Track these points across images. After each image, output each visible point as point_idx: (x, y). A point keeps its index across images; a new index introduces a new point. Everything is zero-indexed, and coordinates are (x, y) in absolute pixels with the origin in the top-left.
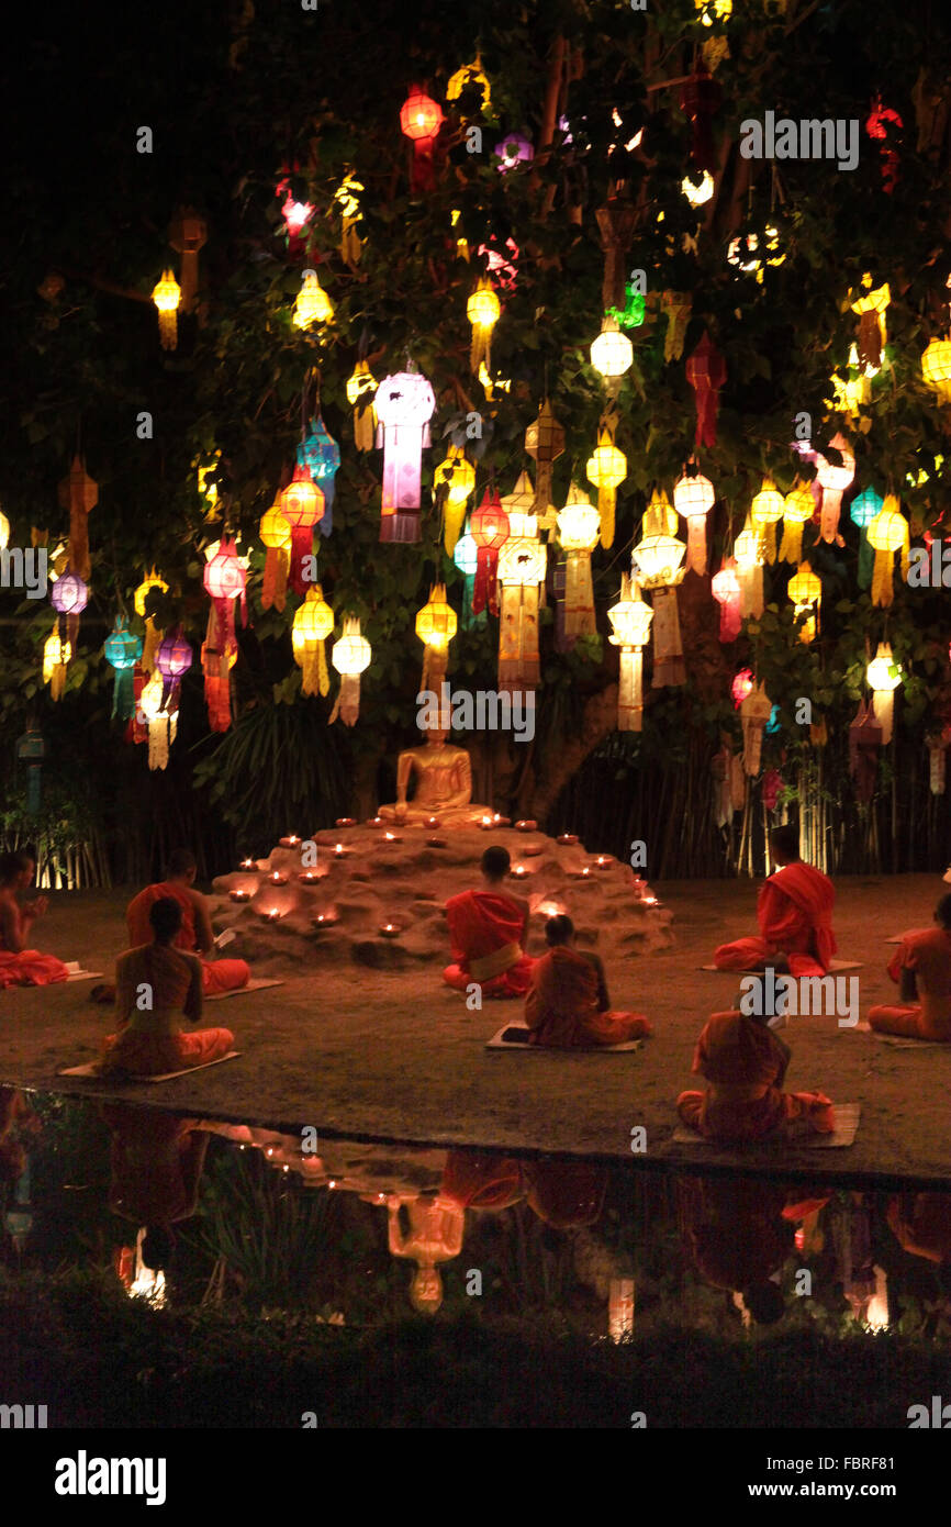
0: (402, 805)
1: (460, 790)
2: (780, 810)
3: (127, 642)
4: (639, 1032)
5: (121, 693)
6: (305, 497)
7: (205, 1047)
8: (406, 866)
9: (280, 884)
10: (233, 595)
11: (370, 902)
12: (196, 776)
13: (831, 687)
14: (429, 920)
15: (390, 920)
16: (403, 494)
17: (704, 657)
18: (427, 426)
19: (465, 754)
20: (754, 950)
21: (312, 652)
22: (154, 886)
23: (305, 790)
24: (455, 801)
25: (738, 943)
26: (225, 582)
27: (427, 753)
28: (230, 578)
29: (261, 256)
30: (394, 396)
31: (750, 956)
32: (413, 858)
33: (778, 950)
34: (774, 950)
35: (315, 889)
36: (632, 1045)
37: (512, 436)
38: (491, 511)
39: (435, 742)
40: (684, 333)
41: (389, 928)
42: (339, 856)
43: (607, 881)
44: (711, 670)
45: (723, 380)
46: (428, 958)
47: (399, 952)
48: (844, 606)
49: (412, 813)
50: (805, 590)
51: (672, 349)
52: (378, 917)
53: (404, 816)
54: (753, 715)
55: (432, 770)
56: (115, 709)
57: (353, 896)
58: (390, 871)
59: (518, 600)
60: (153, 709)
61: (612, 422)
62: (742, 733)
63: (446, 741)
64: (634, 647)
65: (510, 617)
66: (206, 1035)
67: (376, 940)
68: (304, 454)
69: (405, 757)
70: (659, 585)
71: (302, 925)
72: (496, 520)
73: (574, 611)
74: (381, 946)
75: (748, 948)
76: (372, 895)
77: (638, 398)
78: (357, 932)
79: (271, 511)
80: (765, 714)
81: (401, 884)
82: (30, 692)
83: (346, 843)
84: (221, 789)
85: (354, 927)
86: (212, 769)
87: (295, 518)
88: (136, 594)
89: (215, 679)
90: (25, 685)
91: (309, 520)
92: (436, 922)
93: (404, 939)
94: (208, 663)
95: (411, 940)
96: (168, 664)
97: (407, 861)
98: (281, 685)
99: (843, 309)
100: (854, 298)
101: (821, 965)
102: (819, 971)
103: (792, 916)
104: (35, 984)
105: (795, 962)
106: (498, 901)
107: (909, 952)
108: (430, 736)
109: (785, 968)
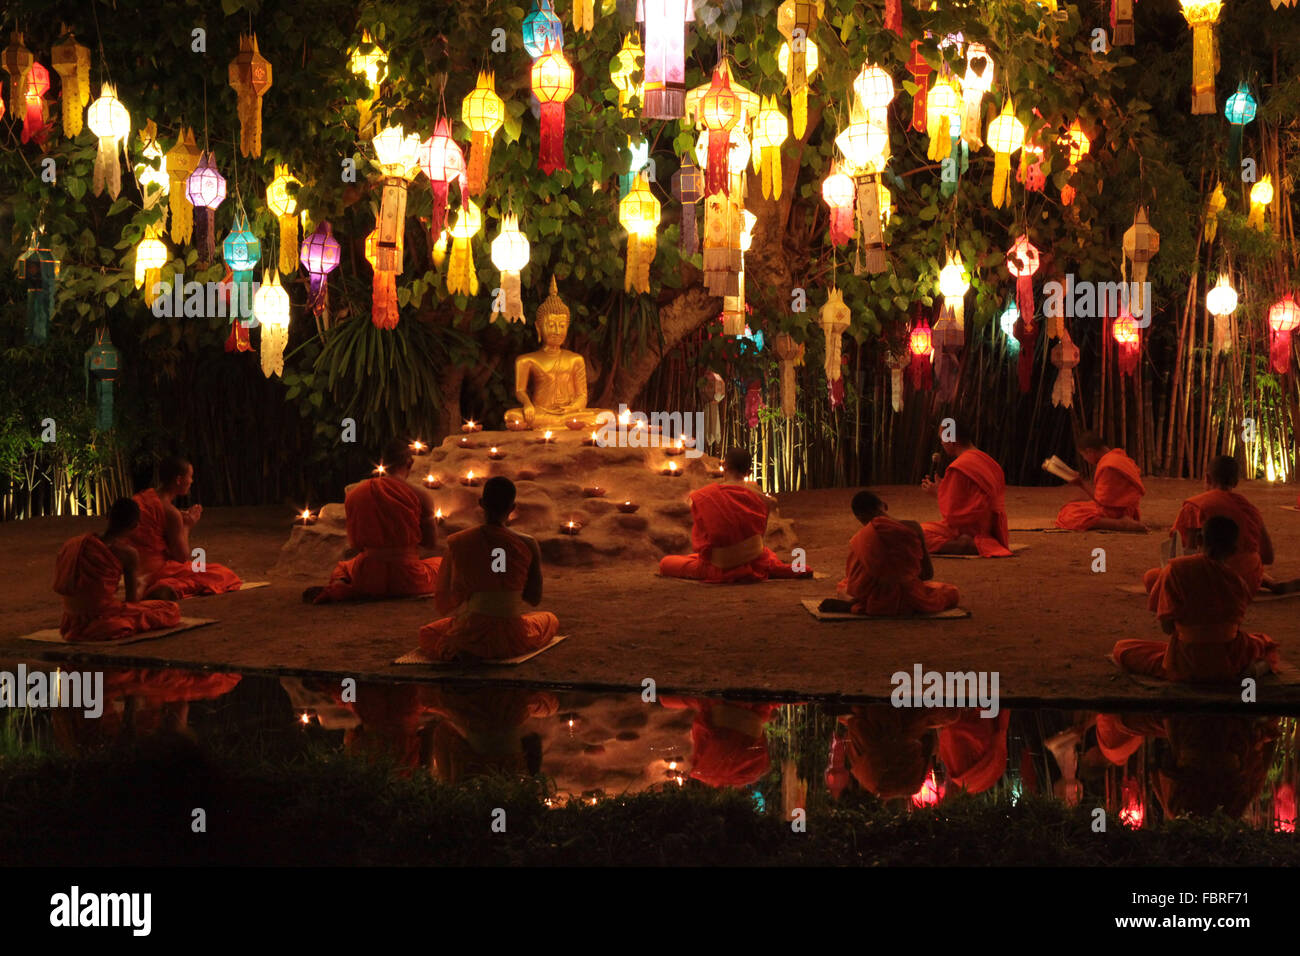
0: (530, 410)
1: (576, 395)
2: (755, 430)
3: (249, 241)
7: (542, 630)
8: (570, 465)
10: (448, 179)
11: (544, 501)
13: (904, 293)
15: (569, 517)
16: (670, 67)
17: (769, 267)
19: (580, 359)
20: (937, 534)
21: (463, 250)
24: (576, 404)
26: (448, 165)
27: (546, 357)
31: (936, 539)
32: (575, 458)
33: (961, 534)
34: (956, 533)
38: (724, 92)
39: (552, 347)
41: (571, 525)
42: (497, 457)
46: (615, 554)
47: (585, 548)
49: (539, 417)
52: (554, 516)
53: (533, 420)
54: (836, 320)
55: (552, 376)
58: (554, 470)
63: (562, 347)
65: (715, 206)
67: (561, 537)
69: (523, 363)
74: (565, 543)
75: (932, 532)
76: (544, 494)
78: (536, 530)
79: (477, 94)
80: (847, 320)
81: (568, 483)
82: (112, 300)
83: (497, 446)
84: (317, 399)
85: (534, 525)
86: (309, 380)
87: (550, 93)
88: (269, 190)
89: (385, 274)
90: (103, 294)
91: (562, 96)
92: (616, 518)
93: (587, 536)
94: (380, 256)
95: (596, 536)
96: (321, 262)
97: (570, 460)
98: (411, 287)
101: (1007, 548)
102: (1003, 552)
103: (976, 501)
104: (213, 593)
105: (983, 542)
106: (745, 493)
107: (1198, 514)
108: (549, 340)
109: (971, 550)
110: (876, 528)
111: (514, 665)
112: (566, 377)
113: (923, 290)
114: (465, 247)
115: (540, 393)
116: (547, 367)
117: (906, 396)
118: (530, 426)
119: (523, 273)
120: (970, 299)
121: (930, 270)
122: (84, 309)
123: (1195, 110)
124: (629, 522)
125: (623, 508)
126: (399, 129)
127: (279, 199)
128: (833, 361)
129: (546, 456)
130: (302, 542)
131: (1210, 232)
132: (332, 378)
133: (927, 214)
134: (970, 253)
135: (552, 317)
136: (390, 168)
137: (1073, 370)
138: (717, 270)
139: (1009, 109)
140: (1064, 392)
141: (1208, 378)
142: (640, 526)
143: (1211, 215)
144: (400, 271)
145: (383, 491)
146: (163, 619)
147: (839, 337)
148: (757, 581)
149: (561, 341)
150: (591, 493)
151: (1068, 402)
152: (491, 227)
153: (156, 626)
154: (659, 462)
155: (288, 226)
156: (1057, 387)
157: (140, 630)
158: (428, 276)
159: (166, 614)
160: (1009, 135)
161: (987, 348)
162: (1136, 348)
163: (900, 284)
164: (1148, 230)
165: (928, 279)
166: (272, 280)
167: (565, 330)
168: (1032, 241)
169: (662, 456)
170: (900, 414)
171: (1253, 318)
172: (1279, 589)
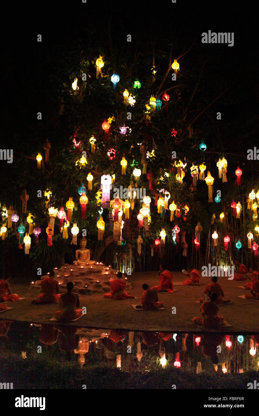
0: (78, 261)
1: (88, 257)
2: (124, 260)
3: (23, 228)
5: (21, 238)
7: (80, 313)
8: (86, 273)
10: (63, 218)
11: (81, 281)
14: (94, 284)
15: (86, 284)
16: (107, 198)
17: (127, 231)
18: (111, 185)
19: (89, 250)
20: (159, 288)
24: (88, 260)
25: (156, 286)
26: (63, 216)
27: (82, 250)
29: (71, 151)
30: (106, 179)
33: (164, 288)
35: (68, 278)
38: (118, 202)
40: (146, 169)
41: (86, 286)
42: (72, 272)
44: (128, 233)
46: (95, 292)
47: (89, 291)
49: (81, 262)
51: (144, 172)
52: (83, 284)
55: (83, 254)
56: (20, 242)
57: (77, 280)
58: (83, 274)
60: (27, 241)
63: (85, 248)
65: (116, 223)
66: (79, 310)
67: (84, 288)
68: (80, 190)
69: (77, 251)
72: (119, 204)
74: (85, 290)
76: (81, 279)
78: (79, 287)
79: (69, 201)
80: (142, 242)
81: (86, 277)
83: (72, 269)
84: (36, 258)
85: (79, 286)
86: (34, 254)
87: (83, 203)
88: (27, 218)
89: (50, 236)
91: (86, 203)
92: (96, 285)
93: (89, 288)
94: (49, 232)
95: (91, 288)
96: (37, 233)
97: (86, 272)
98: (55, 237)
99: (174, 166)
100: (177, 164)
101: (173, 290)
102: (172, 292)
103: (167, 281)
104: (13, 301)
105: (168, 290)
106: (121, 281)
107: (210, 288)
108: (83, 247)
109: (166, 291)
110: (148, 291)
111: (73, 321)
112: (86, 254)
113: (157, 236)
114: (66, 229)
115: (81, 257)
116: (82, 252)
117: (154, 253)
118: (79, 264)
119: (77, 235)
121: (158, 232)
123: (209, 202)
124: (98, 286)
125: (97, 282)
126: (54, 208)
127: (29, 220)
128: (139, 250)
129: (82, 271)
130: (32, 288)
131: (213, 223)
132: (39, 254)
133: (158, 221)
134: (166, 228)
135: (83, 242)
136: (51, 215)
137: (187, 249)
138: (116, 236)
139: (173, 202)
140: (185, 253)
141: (213, 250)
142: (100, 286)
143: (213, 219)
144: (53, 235)
145: (49, 281)
147: (140, 245)
149: (85, 247)
150: (91, 279)
151: (186, 255)
152: (71, 225)
153: (2, 309)
154: (104, 272)
155: (31, 225)
156: (184, 252)
158: (59, 235)
160: (173, 207)
161: (170, 243)
162: (199, 245)
163: (153, 234)
164: (200, 226)
165: (158, 233)
166: (27, 235)
167: (86, 245)
168: (178, 226)
169: (105, 271)
170: (153, 257)
171: (221, 240)
172: (225, 302)
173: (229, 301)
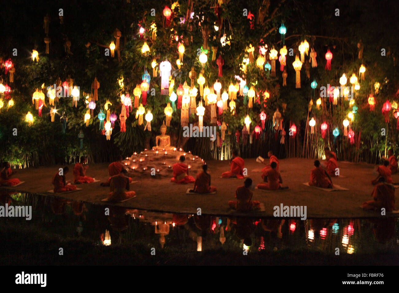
0: (157, 147)
1: (168, 143)
2: (222, 147)
3: (103, 115)
4: (215, 190)
5: (101, 125)
6: (145, 86)
7: (130, 195)
8: (160, 158)
9: (135, 162)
10: (129, 105)
12: (115, 141)
13: (238, 123)
14: (166, 169)
15: (158, 169)
16: (165, 85)
18: (170, 72)
19: (169, 136)
20: (230, 174)
22: (114, 163)
23: (137, 144)
24: (168, 146)
25: (226, 172)
26: (128, 103)
27: (161, 136)
28: (129, 102)
29: (135, 39)
30: (164, 66)
32: (161, 157)
34: (233, 173)
35: (142, 163)
36: (215, 193)
37: (186, 74)
38: (181, 88)
39: (163, 134)
40: (216, 54)
41: (158, 171)
42: (146, 157)
43: (198, 161)
45: (223, 64)
46: (166, 176)
47: (160, 175)
48: (241, 108)
49: (159, 148)
50: (233, 105)
51: (214, 58)
54: (224, 128)
55: (163, 140)
56: (100, 128)
57: (150, 164)
58: (157, 159)
59: (185, 106)
60: (108, 128)
61: (203, 71)
62: (221, 132)
63: (165, 134)
64: (201, 116)
65: (183, 110)
66: (130, 192)
67: (155, 173)
68: (144, 77)
69: (157, 137)
70: (213, 103)
71: (140, 170)
72: (182, 90)
73: (192, 109)
74: (157, 175)
76: (154, 164)
77: (208, 67)
79: (136, 89)
80: (226, 128)
81: (159, 162)
82: (81, 125)
83: (147, 154)
84: (120, 144)
86: (118, 140)
87: (143, 90)
88: (105, 105)
89: (122, 122)
90: (80, 123)
91: (146, 90)
94: (122, 119)
95: (163, 173)
96: (114, 119)
98: (133, 123)
99: (246, 51)
100: (248, 49)
102: (242, 178)
103: (237, 168)
104: (88, 183)
105: (238, 176)
106: (183, 165)
107: (266, 173)
108: (162, 133)
109: (236, 177)
112: (165, 140)
113: (242, 123)
114: (141, 116)
115: (161, 144)
116: (162, 138)
120: (251, 125)
122: (77, 126)
123: (297, 87)
124: (169, 170)
125: (169, 167)
126: (124, 95)
127: (106, 107)
129: (156, 157)
131: (310, 109)
135: (163, 128)
137: (285, 136)
140: (283, 141)
141: (312, 138)
143: (310, 106)
146: (72, 189)
147: (224, 132)
148: (186, 183)
150: (163, 164)
151: (283, 143)
152: (146, 112)
153: (70, 190)
155: (108, 112)
156: (281, 139)
157: (67, 191)
158: (136, 121)
159: (73, 188)
160: (252, 93)
162: (296, 132)
164: (279, 113)
165: (243, 120)
166: (108, 121)
167: (166, 131)
168: (265, 113)
170: (252, 144)
171: (318, 127)
172: (282, 189)
173: (287, 188)
